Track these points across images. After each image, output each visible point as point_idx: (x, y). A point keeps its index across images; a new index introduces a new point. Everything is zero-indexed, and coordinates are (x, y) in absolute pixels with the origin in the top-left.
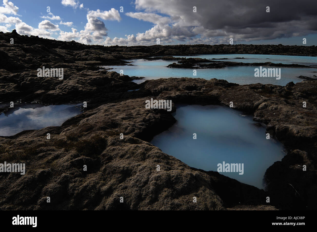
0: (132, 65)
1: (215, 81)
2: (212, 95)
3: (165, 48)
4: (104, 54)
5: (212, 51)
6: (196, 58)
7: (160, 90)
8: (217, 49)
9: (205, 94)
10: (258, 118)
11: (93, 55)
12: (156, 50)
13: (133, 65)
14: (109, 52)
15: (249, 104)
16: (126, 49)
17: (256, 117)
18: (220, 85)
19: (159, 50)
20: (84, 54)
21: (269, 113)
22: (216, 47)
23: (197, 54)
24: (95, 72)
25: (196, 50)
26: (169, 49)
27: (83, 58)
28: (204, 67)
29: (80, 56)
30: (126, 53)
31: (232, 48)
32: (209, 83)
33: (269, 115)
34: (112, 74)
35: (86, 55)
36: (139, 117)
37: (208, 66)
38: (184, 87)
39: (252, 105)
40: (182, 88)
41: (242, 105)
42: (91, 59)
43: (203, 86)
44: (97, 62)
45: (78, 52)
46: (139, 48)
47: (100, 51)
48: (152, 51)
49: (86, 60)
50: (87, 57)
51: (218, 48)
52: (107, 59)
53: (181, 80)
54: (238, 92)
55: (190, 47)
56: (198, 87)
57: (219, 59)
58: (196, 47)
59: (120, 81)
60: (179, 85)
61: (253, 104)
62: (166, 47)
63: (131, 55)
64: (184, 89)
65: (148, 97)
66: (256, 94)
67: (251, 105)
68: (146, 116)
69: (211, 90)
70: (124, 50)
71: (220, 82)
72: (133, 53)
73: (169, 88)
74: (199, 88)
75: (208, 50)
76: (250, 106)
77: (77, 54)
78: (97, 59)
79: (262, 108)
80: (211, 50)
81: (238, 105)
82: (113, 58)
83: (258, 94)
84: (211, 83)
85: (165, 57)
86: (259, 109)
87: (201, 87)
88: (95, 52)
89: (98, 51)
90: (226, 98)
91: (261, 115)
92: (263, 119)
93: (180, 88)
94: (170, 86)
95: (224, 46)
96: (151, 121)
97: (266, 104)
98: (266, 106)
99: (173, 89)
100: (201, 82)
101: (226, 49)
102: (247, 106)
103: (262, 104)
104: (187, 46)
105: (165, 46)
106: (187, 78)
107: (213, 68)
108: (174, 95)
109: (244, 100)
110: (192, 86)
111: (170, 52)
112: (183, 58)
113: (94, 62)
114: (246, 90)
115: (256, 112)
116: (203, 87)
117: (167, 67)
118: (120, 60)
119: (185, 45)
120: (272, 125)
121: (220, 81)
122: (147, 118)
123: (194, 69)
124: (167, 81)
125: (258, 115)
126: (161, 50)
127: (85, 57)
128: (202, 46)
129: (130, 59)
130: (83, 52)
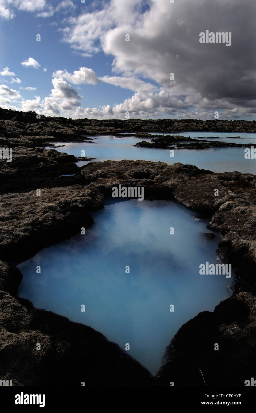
0: (91, 142)
1: (178, 166)
2: (165, 187)
3: (144, 122)
4: (63, 128)
5: (202, 128)
6: (176, 136)
7: (95, 176)
8: (209, 125)
9: (157, 185)
10: (214, 225)
11: (48, 129)
12: (132, 124)
13: (93, 143)
14: (70, 125)
15: (207, 202)
16: (96, 123)
17: (212, 223)
18: (183, 173)
19: (135, 125)
20: (37, 127)
21: (230, 219)
22: (208, 123)
23: (183, 131)
24: (29, 149)
25: (182, 126)
26: (148, 125)
27: (35, 132)
28: (182, 147)
29: (32, 130)
30: (94, 128)
31: (228, 125)
32: (169, 169)
33: (230, 221)
34: (49, 152)
35: (39, 128)
36: (28, 217)
37: (187, 147)
38: (132, 173)
39: (212, 203)
40: (129, 175)
41: (198, 203)
42: (45, 134)
43: (158, 173)
44: (49, 137)
45: (31, 125)
46: (112, 121)
47: (59, 124)
48: (127, 126)
49: (38, 134)
50: (39, 130)
51: (211, 124)
52: (65, 134)
53: (133, 164)
54: (200, 184)
55: (175, 122)
56: (152, 173)
57: (207, 138)
58: (183, 122)
59: (55, 163)
60: (126, 171)
61: (214, 202)
62: (146, 122)
63: (98, 130)
64: (131, 176)
65: (73, 186)
66: (223, 187)
67: (210, 204)
68: (41, 216)
69: (167, 178)
70: (93, 124)
71: (184, 168)
72: (103, 128)
73: (109, 173)
74: (153, 176)
75: (197, 126)
76: (208, 206)
77: (30, 127)
78: (51, 134)
79: (224, 210)
80: (201, 126)
81: (193, 203)
82: (72, 133)
83: (225, 188)
84: (172, 169)
85: (139, 134)
86: (220, 210)
87: (156, 174)
88: (53, 125)
89: (56, 124)
90: (181, 192)
91: (219, 221)
92: (220, 227)
93: (126, 174)
94: (111, 171)
95: (219, 122)
96: (45, 225)
97: (229, 204)
98: (230, 207)
99: (113, 175)
100: (158, 167)
101: (220, 126)
102: (204, 205)
103: (225, 204)
104: (172, 120)
105: (145, 120)
106: (143, 161)
107: (193, 148)
108: (110, 184)
109: (203, 196)
110: (144, 173)
111: (149, 127)
112: (160, 135)
113: (46, 137)
114: (211, 182)
115: (215, 215)
116: (158, 175)
117: (135, 146)
118: (80, 136)
119: (169, 119)
120: (228, 239)
121: (186, 166)
122: (40, 219)
123: (168, 149)
124: (115, 164)
125: (216, 220)
126: (138, 124)
127: (37, 131)
128: (191, 121)
129: (95, 134)
130: (38, 124)
